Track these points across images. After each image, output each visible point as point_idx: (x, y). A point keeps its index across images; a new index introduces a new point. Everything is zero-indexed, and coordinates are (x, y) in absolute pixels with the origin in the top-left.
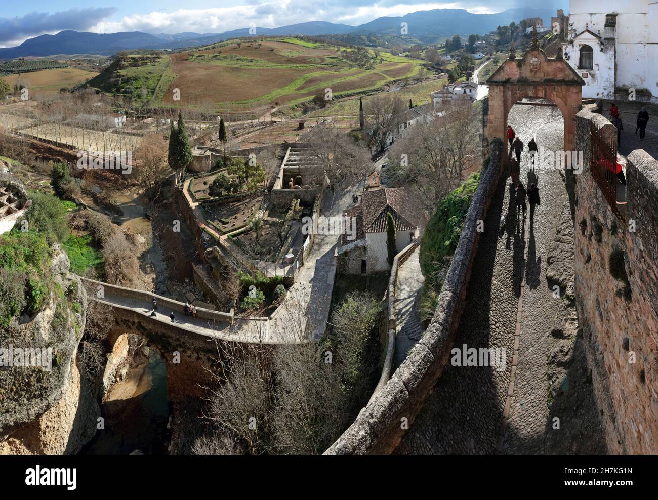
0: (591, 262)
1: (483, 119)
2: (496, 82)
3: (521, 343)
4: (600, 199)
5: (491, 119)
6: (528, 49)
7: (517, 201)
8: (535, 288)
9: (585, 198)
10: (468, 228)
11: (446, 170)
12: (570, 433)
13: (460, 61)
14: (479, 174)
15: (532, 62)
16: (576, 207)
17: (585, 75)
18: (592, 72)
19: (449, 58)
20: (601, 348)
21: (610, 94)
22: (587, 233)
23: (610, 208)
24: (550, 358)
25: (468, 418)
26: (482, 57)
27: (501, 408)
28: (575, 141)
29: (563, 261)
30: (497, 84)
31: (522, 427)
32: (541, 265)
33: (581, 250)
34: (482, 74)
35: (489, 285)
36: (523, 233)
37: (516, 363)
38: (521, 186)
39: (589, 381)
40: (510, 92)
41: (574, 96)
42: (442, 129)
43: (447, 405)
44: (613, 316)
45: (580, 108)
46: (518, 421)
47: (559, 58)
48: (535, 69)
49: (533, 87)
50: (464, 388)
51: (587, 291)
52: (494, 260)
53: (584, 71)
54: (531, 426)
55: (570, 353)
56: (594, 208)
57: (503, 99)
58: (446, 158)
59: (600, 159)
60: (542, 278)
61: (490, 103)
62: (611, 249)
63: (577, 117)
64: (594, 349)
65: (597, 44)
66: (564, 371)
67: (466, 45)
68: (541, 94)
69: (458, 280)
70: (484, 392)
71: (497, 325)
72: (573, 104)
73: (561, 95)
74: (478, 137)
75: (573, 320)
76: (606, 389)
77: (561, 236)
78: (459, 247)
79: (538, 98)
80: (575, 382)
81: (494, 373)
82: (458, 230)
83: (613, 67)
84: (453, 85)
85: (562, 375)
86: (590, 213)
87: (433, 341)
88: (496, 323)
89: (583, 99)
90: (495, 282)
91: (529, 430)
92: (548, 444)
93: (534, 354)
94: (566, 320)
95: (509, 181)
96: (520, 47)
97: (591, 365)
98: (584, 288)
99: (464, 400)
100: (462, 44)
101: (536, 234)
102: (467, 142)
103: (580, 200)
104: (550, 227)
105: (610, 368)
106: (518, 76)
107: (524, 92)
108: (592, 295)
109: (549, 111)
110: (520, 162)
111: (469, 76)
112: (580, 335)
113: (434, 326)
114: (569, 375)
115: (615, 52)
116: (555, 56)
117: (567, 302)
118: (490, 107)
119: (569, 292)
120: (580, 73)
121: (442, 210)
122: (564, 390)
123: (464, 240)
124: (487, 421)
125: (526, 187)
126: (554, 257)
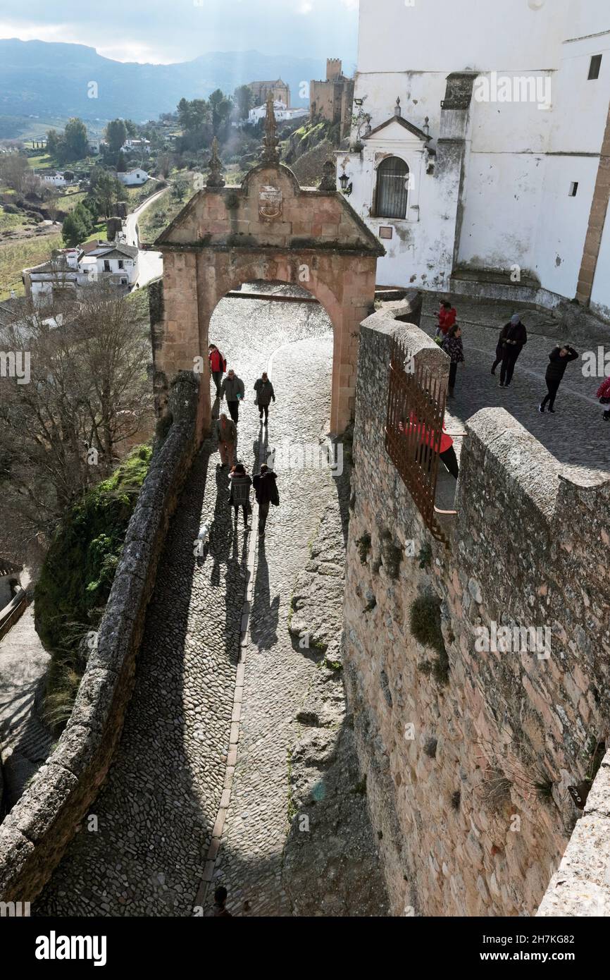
0: (376, 610)
1: (152, 329)
2: (178, 245)
3: (242, 732)
4: (402, 500)
5: (171, 329)
6: (254, 164)
7: (232, 499)
8: (268, 648)
9: (371, 495)
10: (133, 554)
11: (76, 444)
12: (325, 855)
13: (90, 190)
14: (151, 448)
15: (263, 196)
16: (350, 512)
17: (386, 233)
18: (403, 224)
19: (59, 180)
20: (385, 746)
21: (441, 278)
22: (372, 559)
23: (420, 518)
24: (294, 754)
25: (152, 847)
26: (145, 182)
27: (210, 826)
28: (355, 380)
29: (322, 604)
30: (181, 248)
31: (244, 847)
32: (280, 611)
33: (358, 588)
34: (147, 223)
35: (180, 648)
36: (245, 556)
37: (234, 763)
38: (240, 469)
39: (362, 790)
40: (213, 270)
41: (359, 282)
42: (59, 356)
43: (113, 839)
44: (411, 702)
45: (371, 309)
46: (238, 840)
47: (328, 190)
48: (270, 215)
49: (265, 257)
50: (142, 809)
51: (364, 656)
52: (188, 605)
53: (385, 222)
54: (260, 845)
55: (330, 748)
56: (387, 516)
57: (195, 284)
58: (73, 419)
59: (408, 420)
60: (281, 632)
61: (166, 294)
62: (417, 591)
63: (362, 328)
64: (372, 747)
65: (419, 155)
66: (318, 773)
67: (102, 147)
68: (283, 274)
69: (118, 646)
70: (178, 807)
71: (198, 709)
72: (354, 300)
73: (328, 279)
74: (144, 371)
75: (338, 699)
76: (390, 805)
77: (320, 563)
78: (115, 590)
79: (276, 282)
80: (336, 789)
81: (196, 779)
82: (114, 559)
83: (453, 213)
84: (78, 250)
85: (314, 778)
86: (380, 524)
87: (73, 754)
88: (196, 706)
89: (378, 287)
90: (192, 642)
91: (257, 850)
92: (289, 867)
93: (266, 748)
94: (325, 700)
95: (216, 459)
96: (234, 158)
97: (365, 767)
98: (360, 652)
99: (144, 823)
100: (92, 144)
101: (270, 558)
102: (120, 383)
103: (359, 498)
104: (299, 546)
105: (398, 777)
106: (228, 231)
107: (245, 268)
108: (373, 664)
109: (300, 312)
110: (236, 421)
111: (115, 228)
112: (348, 723)
113: (73, 731)
114: (327, 778)
115: (462, 175)
116: (318, 184)
117: (327, 672)
118: (166, 304)
119: (332, 656)
120: (374, 226)
121: (75, 527)
122: (316, 798)
123: (124, 576)
124: (185, 845)
125: (249, 472)
126: (304, 598)
